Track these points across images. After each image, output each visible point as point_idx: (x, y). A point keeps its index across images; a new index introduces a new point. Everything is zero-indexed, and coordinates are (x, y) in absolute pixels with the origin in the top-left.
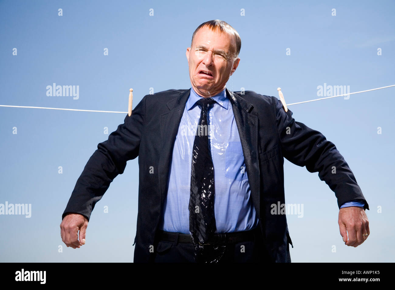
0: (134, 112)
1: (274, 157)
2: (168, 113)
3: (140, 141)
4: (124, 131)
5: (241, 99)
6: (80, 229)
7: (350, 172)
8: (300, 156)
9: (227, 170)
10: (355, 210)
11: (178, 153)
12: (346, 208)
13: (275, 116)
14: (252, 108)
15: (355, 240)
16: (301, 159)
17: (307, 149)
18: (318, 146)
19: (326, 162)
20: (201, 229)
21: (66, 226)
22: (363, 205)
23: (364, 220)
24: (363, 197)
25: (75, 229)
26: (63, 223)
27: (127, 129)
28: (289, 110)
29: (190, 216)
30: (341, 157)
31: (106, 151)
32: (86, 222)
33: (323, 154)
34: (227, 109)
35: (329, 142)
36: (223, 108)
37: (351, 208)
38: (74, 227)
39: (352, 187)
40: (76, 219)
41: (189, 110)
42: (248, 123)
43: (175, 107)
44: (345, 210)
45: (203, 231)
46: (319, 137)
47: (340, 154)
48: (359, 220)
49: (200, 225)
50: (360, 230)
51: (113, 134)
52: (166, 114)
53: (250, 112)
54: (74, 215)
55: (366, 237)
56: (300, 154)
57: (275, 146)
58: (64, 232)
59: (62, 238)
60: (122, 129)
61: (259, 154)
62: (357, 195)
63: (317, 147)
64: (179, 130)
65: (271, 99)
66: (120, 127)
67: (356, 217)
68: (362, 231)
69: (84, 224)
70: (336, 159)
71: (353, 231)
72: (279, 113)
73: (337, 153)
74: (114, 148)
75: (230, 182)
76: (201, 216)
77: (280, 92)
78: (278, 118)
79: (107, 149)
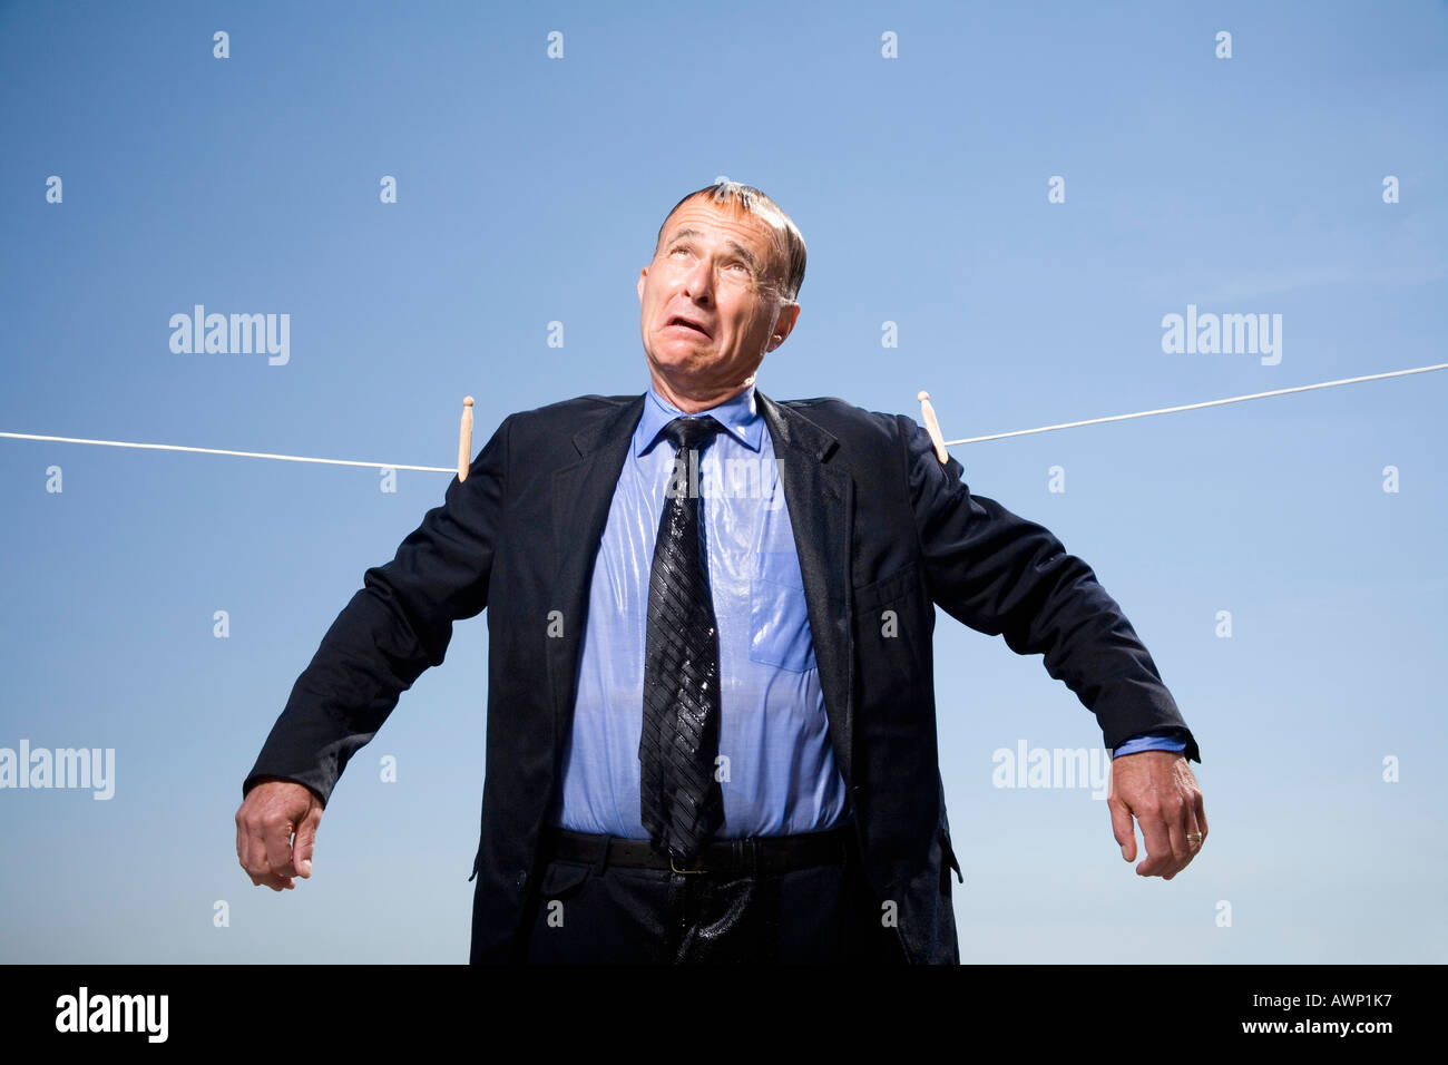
0: (476, 469)
1: (903, 599)
2: (576, 467)
3: (492, 556)
4: (441, 525)
5: (801, 419)
6: (295, 829)
7: (1139, 646)
8: (984, 602)
9: (758, 639)
10: (1159, 761)
11: (607, 587)
12: (1132, 757)
13: (907, 474)
14: (835, 447)
15: (1166, 853)
16: (987, 611)
17: (1003, 577)
18: (1038, 569)
19: (1064, 621)
20: (679, 820)
21: (254, 819)
22: (1183, 746)
23: (1187, 789)
24: (1181, 721)
25: (282, 828)
26: (246, 809)
27: (453, 521)
28: (951, 460)
29: (642, 779)
30: (1111, 603)
31: (389, 590)
32: (317, 811)
33: (1057, 593)
34: (758, 452)
35: (1073, 559)
36: (746, 450)
37: (1147, 754)
38: (278, 822)
39: (1147, 691)
40: (283, 797)
41: (641, 456)
42: (820, 492)
43: (598, 447)
44: (1130, 763)
45: (681, 824)
46: (1043, 542)
47: (1107, 596)
48: (1171, 791)
49: (672, 808)
50: (1178, 821)
51: (413, 539)
52: (569, 469)
53: (827, 459)
54: (279, 786)
55: (1199, 842)
56: (985, 593)
57: (904, 564)
58: (245, 837)
59: (240, 855)
60: (439, 521)
61: (853, 589)
62: (1163, 716)
63: (1036, 572)
64: (610, 516)
65: (894, 422)
66: (433, 516)
67: (1163, 783)
68: (1185, 824)
69: (310, 815)
70: (1095, 608)
71: (1159, 825)
72: (918, 464)
73: (1099, 592)
74: (412, 579)
75: (765, 674)
76: (675, 779)
77: (926, 405)
78: (916, 481)
79: (389, 584)
